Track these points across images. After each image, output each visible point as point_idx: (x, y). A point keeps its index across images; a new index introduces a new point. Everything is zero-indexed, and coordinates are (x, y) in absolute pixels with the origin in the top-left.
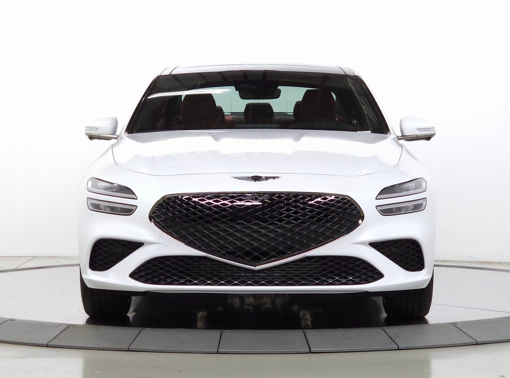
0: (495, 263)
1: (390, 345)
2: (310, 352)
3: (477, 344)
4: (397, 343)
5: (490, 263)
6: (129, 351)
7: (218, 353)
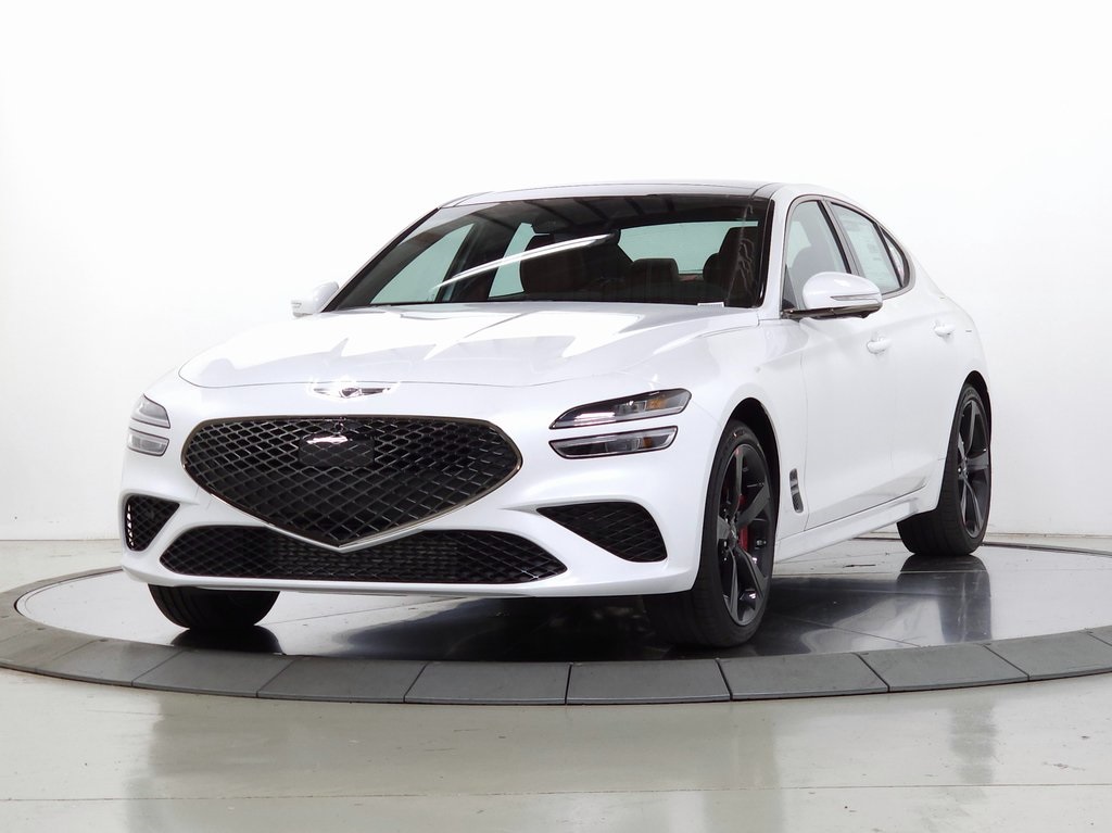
0: (1036, 535)
1: (873, 682)
2: (732, 699)
3: (1029, 680)
4: (886, 680)
5: (1027, 535)
6: (405, 703)
7: (566, 703)
